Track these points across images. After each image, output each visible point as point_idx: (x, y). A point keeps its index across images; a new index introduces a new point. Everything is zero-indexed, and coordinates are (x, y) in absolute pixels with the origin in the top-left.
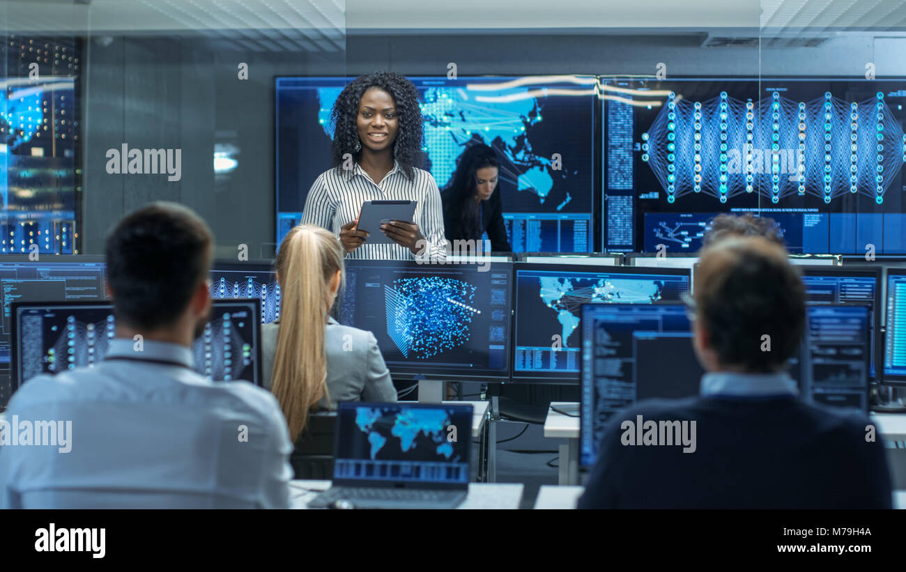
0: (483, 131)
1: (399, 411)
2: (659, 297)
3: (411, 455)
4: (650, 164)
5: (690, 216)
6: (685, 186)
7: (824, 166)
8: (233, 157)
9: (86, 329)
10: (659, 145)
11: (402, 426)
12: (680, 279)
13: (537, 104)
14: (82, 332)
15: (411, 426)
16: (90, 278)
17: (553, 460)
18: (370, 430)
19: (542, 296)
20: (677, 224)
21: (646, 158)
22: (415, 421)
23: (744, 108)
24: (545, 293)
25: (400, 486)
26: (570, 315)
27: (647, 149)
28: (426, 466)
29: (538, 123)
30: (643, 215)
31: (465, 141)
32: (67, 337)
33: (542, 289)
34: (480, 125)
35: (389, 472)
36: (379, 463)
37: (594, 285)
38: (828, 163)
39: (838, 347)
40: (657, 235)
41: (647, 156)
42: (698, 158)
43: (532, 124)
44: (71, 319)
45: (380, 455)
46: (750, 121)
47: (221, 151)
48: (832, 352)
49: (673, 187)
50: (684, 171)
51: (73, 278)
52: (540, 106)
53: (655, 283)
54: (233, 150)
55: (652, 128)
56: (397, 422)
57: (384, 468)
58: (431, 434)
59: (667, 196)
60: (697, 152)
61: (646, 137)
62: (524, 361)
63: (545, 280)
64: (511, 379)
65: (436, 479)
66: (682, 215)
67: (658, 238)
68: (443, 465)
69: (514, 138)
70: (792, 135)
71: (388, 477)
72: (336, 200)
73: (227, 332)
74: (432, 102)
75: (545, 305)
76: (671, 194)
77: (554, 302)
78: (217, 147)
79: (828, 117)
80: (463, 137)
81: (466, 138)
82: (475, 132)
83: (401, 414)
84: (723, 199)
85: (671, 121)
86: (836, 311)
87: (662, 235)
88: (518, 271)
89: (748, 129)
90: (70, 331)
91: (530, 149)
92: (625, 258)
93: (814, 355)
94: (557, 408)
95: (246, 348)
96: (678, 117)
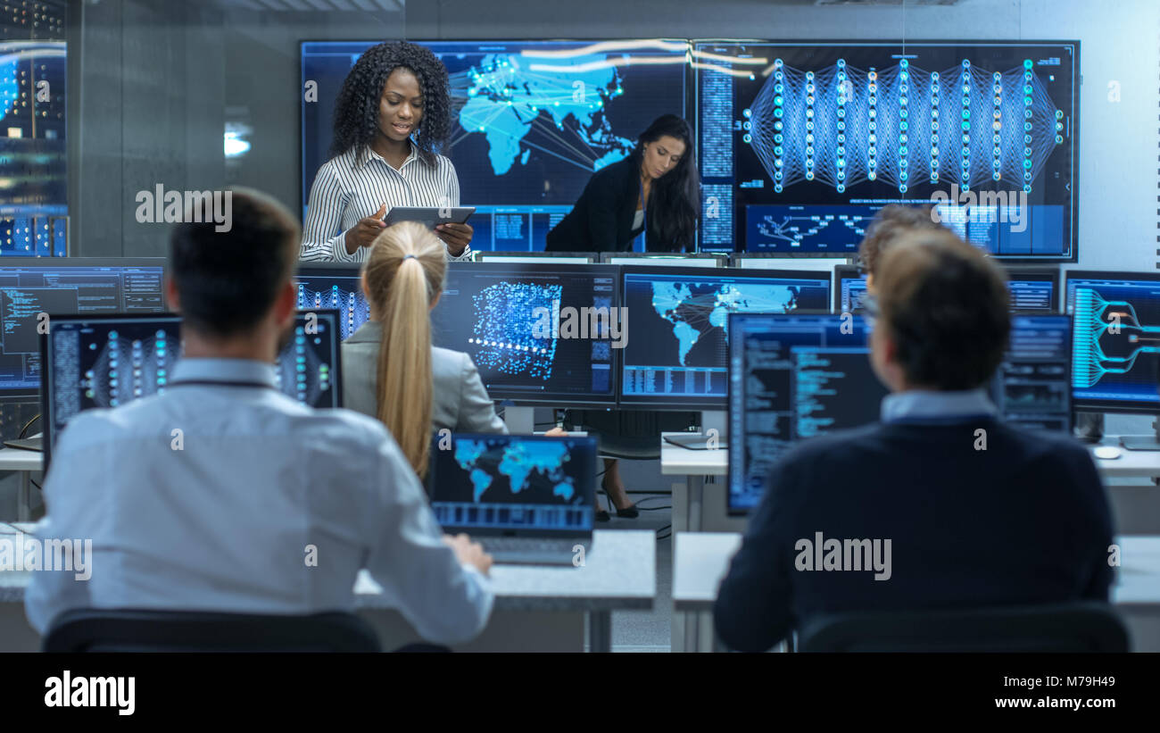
0: (553, 106)
1: (507, 444)
2: (794, 306)
3: (523, 497)
4: (752, 145)
5: (801, 208)
6: (795, 172)
7: (962, 148)
8: (244, 138)
9: (131, 346)
10: (763, 123)
11: (511, 462)
12: (819, 283)
13: (617, 75)
14: (126, 349)
15: (522, 462)
16: (107, 285)
17: (639, 502)
18: (473, 468)
19: (654, 304)
20: (785, 218)
21: (748, 139)
22: (527, 455)
23: (866, 78)
24: (658, 301)
25: (510, 534)
26: (689, 327)
27: (749, 128)
28: (541, 510)
29: (619, 97)
30: (745, 208)
31: (530, 118)
32: (108, 357)
33: (655, 297)
34: (548, 99)
35: (496, 517)
36: (484, 506)
37: (717, 292)
38: (966, 145)
39: (1036, 364)
40: (762, 232)
41: (749, 136)
42: (810, 138)
43: (611, 98)
44: (113, 335)
45: (486, 497)
46: (873, 95)
47: (231, 131)
48: (1028, 370)
49: (780, 173)
50: (794, 154)
51: (87, 285)
52: (620, 77)
53: (789, 289)
54: (245, 130)
55: (755, 101)
56: (505, 457)
57: (490, 513)
58: (546, 471)
59: (774, 185)
60: (810, 132)
61: (748, 113)
62: (634, 383)
63: (658, 286)
64: (618, 404)
65: (553, 526)
66: (792, 208)
67: (763, 235)
68: (562, 510)
69: (589, 115)
70: (923, 113)
71: (496, 524)
72: (350, 191)
73: (300, 350)
74: (490, 72)
75: (658, 315)
76: (779, 182)
77: (669, 312)
78: (228, 126)
79: (966, 89)
80: (527, 113)
81: (531, 115)
82: (542, 108)
83: (509, 447)
84: (841, 188)
85: (778, 95)
86: (1033, 321)
87: (767, 231)
88: (626, 275)
89: (871, 104)
90: (112, 350)
91: (609, 128)
92: (729, 260)
93: (1007, 375)
94: (673, 440)
95: (323, 369)
96: (786, 89)
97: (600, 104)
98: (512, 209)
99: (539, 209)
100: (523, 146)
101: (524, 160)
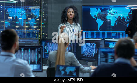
0: (121, 16)
13: (131, 11)
22: (70, 69)
43: (130, 14)
69: (126, 17)
73: (36, 52)
74: (111, 10)
81: (117, 17)
91: (129, 19)
95: (40, 55)
97: (128, 15)
98: (114, 32)
99: (118, 32)
100: (116, 22)
101: (116, 24)
